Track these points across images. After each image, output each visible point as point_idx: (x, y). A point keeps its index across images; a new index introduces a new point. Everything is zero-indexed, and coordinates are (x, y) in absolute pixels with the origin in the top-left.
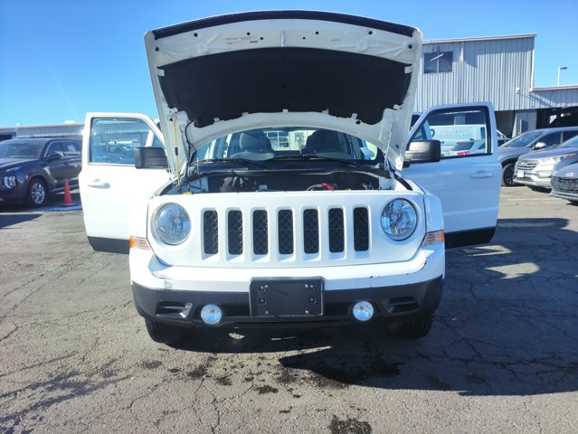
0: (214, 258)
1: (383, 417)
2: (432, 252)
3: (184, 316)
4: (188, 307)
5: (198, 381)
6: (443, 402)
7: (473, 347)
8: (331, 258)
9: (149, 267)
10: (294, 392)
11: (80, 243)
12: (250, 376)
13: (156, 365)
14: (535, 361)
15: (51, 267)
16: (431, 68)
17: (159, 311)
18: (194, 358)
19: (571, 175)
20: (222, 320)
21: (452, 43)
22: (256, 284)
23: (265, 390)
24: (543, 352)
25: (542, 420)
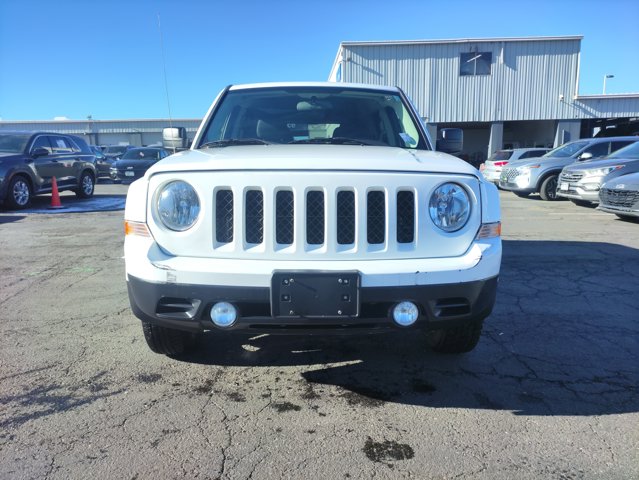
0: (227, 248)
1: (426, 439)
2: (488, 246)
3: (190, 316)
4: (196, 305)
5: (205, 397)
6: (496, 424)
7: (525, 364)
8: (369, 250)
9: (149, 256)
10: (319, 410)
11: (68, 247)
12: (267, 392)
13: (155, 378)
14: (597, 380)
15: (33, 271)
16: (467, 70)
17: (160, 309)
18: (200, 371)
19: (622, 187)
20: (237, 321)
21: (492, 42)
22: (279, 277)
23: (285, 407)
24: (606, 370)
25: (613, 445)
